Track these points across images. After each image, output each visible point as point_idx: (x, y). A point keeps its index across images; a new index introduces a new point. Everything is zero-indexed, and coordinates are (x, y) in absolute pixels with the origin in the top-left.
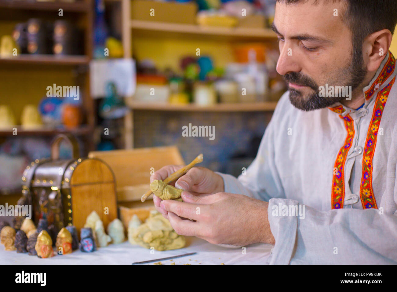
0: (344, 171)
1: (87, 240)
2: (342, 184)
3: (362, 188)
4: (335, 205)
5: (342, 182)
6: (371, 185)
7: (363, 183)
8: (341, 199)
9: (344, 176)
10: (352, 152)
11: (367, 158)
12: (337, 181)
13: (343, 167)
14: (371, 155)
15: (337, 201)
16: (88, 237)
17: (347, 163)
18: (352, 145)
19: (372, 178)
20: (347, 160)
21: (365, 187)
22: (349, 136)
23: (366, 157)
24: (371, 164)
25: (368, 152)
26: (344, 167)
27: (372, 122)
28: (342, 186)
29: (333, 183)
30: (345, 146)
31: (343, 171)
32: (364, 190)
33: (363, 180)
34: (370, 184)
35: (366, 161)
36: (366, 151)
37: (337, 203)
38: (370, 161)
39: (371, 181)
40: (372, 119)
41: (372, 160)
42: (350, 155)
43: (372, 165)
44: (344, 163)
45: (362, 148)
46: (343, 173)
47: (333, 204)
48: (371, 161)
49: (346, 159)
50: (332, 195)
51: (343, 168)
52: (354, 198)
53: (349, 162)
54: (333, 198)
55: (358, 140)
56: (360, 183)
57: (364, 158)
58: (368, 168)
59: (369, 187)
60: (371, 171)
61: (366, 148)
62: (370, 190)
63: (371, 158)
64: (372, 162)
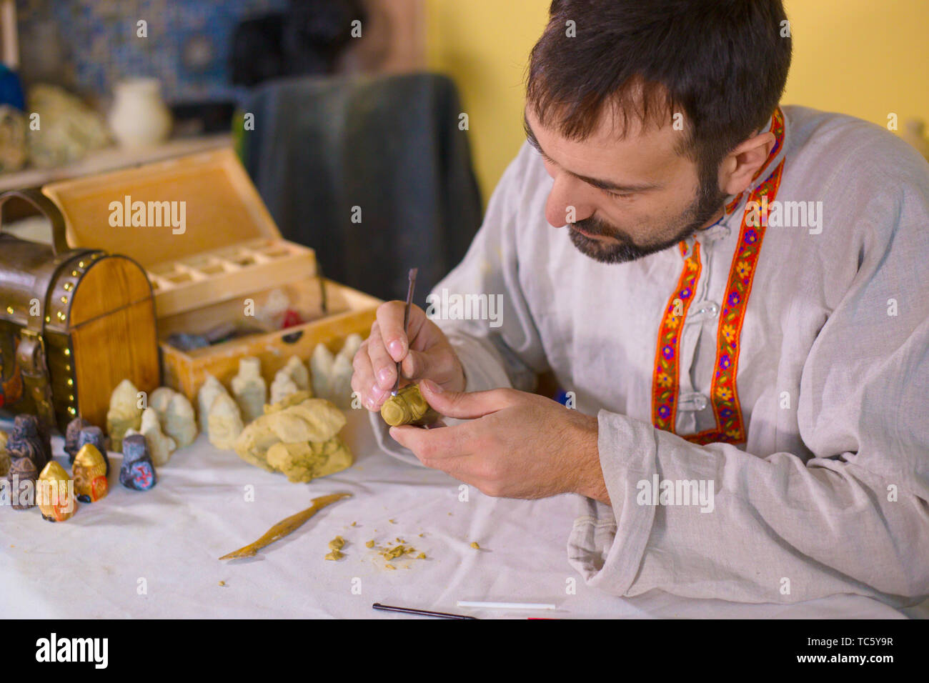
0: (679, 347)
1: (140, 466)
2: (674, 370)
3: (716, 385)
4: (659, 409)
5: (675, 366)
6: (736, 382)
7: (718, 376)
8: (671, 399)
9: (679, 357)
10: (698, 310)
11: (729, 329)
12: (665, 365)
13: (678, 338)
14: (737, 323)
15: (664, 402)
16: (142, 460)
17: (686, 331)
18: (695, 294)
19: (737, 370)
20: (685, 327)
21: (722, 384)
22: (687, 272)
23: (726, 327)
24: (737, 343)
25: (731, 317)
26: (680, 339)
27: (739, 255)
28: (674, 373)
29: (655, 367)
30: (678, 290)
31: (677, 346)
32: (719, 389)
33: (719, 369)
34: (732, 380)
35: (725, 335)
36: (725, 313)
37: (664, 406)
38: (734, 336)
39: (734, 374)
40: (737, 247)
41: (739, 335)
42: (693, 316)
43: (739, 343)
44: (679, 332)
45: (717, 305)
46: (677, 350)
47: (655, 407)
48: (737, 336)
49: (683, 324)
50: (655, 390)
51: (677, 342)
52: (698, 401)
53: (690, 331)
54: (656, 395)
55: (708, 285)
56: (712, 373)
57: (721, 328)
58: (729, 348)
59: (729, 384)
60: (737, 354)
61: (724, 306)
62: (732, 389)
63: (738, 331)
64: (739, 339)
